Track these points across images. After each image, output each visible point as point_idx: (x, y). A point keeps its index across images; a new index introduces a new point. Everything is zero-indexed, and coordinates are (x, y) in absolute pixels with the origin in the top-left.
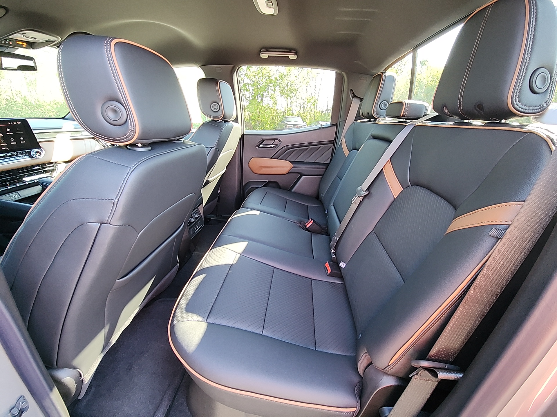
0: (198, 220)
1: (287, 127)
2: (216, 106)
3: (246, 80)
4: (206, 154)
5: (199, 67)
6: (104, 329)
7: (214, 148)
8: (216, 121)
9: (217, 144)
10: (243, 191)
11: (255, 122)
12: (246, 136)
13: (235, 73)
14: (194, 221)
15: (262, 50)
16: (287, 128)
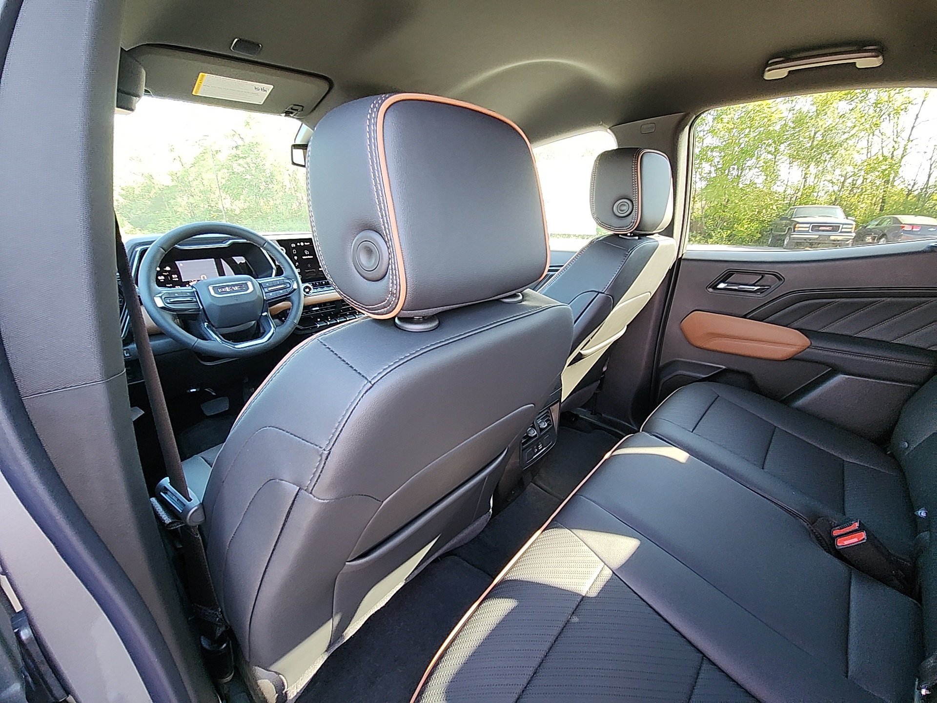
0: (544, 434)
1: (796, 229)
2: (624, 205)
3: (709, 141)
4: (572, 322)
5: (608, 130)
6: (331, 620)
7: (603, 293)
8: (620, 236)
9: (612, 286)
10: (657, 381)
11: (714, 220)
12: (686, 262)
13: (687, 128)
14: (536, 435)
15: (770, 62)
16: (794, 231)
